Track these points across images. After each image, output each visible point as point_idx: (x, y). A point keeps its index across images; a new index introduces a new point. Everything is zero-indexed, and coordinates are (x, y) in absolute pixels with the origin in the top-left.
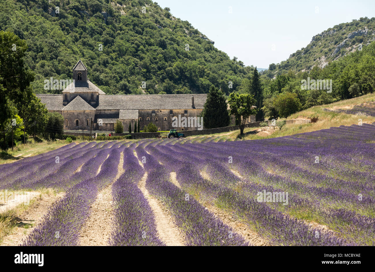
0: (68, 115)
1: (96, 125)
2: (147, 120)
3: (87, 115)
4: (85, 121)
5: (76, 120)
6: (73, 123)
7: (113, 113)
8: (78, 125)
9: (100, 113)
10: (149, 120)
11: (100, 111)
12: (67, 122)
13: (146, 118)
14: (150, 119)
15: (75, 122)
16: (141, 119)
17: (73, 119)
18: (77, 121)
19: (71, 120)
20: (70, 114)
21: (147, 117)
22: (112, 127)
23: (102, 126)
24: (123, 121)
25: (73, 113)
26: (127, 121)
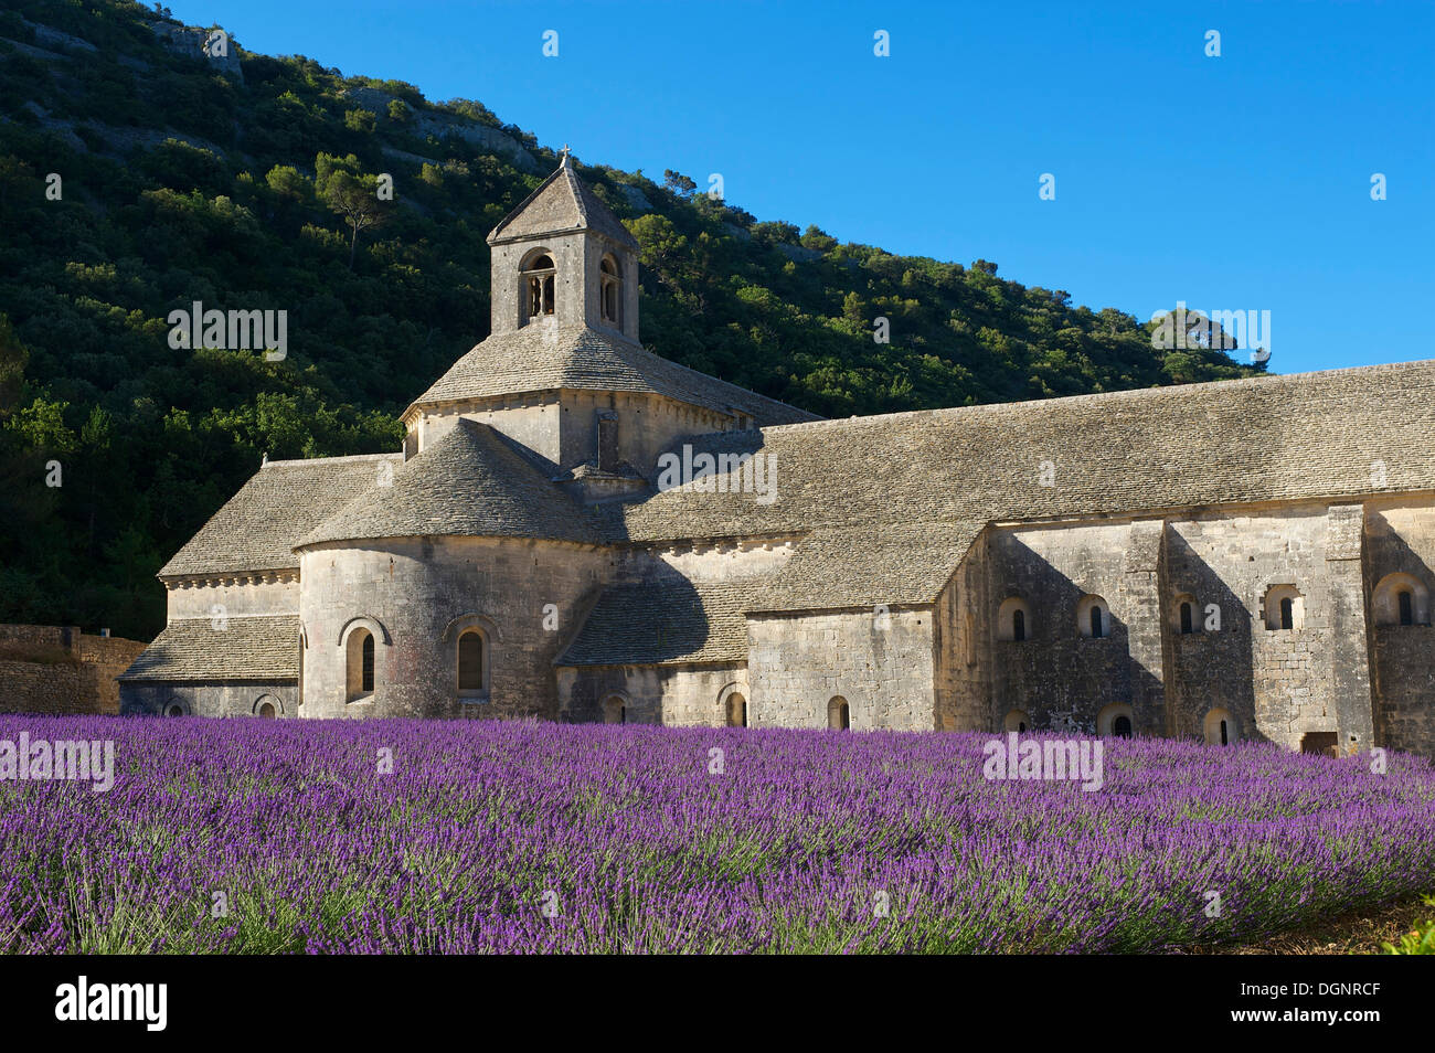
3: (462, 585)
6: (327, 657)
13: (1072, 609)
16: (1018, 616)
17: (333, 625)
20: (315, 583)
23: (628, 695)
24: (784, 634)
25: (329, 569)
26: (822, 635)
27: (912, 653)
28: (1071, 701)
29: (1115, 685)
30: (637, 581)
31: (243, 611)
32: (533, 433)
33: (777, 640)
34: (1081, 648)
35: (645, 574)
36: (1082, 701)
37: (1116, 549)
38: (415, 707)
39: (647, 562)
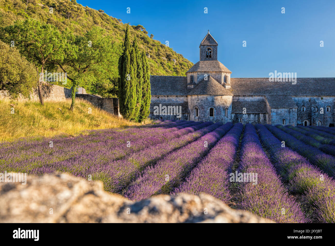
0: (198, 101)
1: (235, 117)
2: (302, 110)
3: (226, 101)
4: (222, 110)
5: (209, 108)
6: (205, 111)
7: (255, 100)
8: (212, 116)
9: (238, 99)
10: (305, 110)
11: (237, 98)
12: (196, 110)
13: (301, 108)
14: (307, 109)
15: (208, 111)
17: (206, 107)
18: (211, 110)
19: (203, 108)
20: (202, 100)
21: (303, 106)
22: (257, 119)
23: (243, 117)
24: (277, 111)
25: (205, 99)
26: (282, 111)
27: (294, 114)
28: (300, 119)
29: (306, 117)
30: (236, 101)
31: (165, 101)
32: (217, 78)
33: (275, 112)
34: (302, 113)
35: (237, 100)
36: (302, 119)
37: (307, 101)
38: (220, 119)
39: (238, 98)
